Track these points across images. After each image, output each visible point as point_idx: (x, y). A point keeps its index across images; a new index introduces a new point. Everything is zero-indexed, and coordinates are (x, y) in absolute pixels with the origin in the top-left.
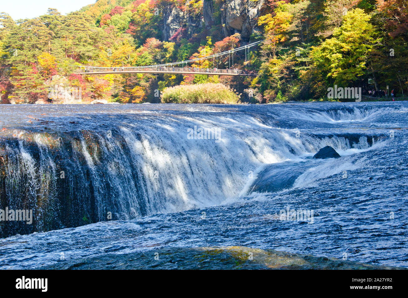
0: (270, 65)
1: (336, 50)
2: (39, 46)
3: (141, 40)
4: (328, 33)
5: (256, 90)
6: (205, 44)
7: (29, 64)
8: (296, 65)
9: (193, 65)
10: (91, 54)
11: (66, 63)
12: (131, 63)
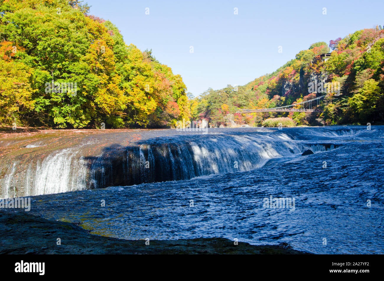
0: (329, 107)
1: (360, 99)
2: (222, 101)
3: (271, 96)
4: (356, 91)
5: (322, 119)
6: (300, 97)
7: (218, 109)
8: (342, 107)
9: (294, 107)
10: (244, 104)
11: (234, 108)
12: (266, 107)
